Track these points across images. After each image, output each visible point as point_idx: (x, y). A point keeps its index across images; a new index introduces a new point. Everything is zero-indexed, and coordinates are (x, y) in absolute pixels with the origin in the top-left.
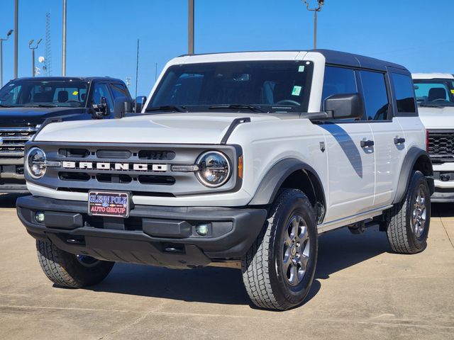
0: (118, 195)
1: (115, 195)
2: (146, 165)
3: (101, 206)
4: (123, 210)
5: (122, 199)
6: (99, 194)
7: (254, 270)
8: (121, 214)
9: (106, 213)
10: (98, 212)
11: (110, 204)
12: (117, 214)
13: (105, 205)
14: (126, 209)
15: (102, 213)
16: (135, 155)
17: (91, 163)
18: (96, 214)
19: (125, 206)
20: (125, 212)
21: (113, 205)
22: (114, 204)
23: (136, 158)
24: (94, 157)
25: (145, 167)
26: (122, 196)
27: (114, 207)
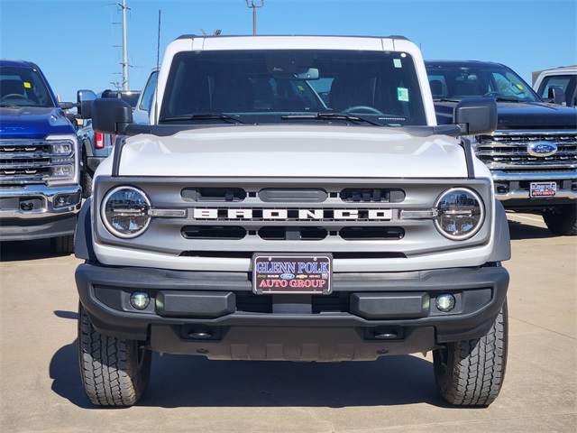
0: (312, 260)
1: (305, 261)
2: (356, 211)
3: (280, 278)
4: (322, 283)
5: (319, 266)
6: (274, 260)
7: (482, 353)
8: (318, 289)
9: (288, 288)
10: (274, 289)
11: (296, 274)
12: (311, 289)
13: (287, 276)
14: (327, 280)
15: (280, 289)
16: (334, 195)
17: (251, 211)
18: (270, 292)
19: (324, 275)
20: (326, 286)
21: (301, 276)
22: (304, 273)
23: (338, 201)
24: (256, 201)
25: (354, 214)
26: (319, 260)
27: (304, 279)
